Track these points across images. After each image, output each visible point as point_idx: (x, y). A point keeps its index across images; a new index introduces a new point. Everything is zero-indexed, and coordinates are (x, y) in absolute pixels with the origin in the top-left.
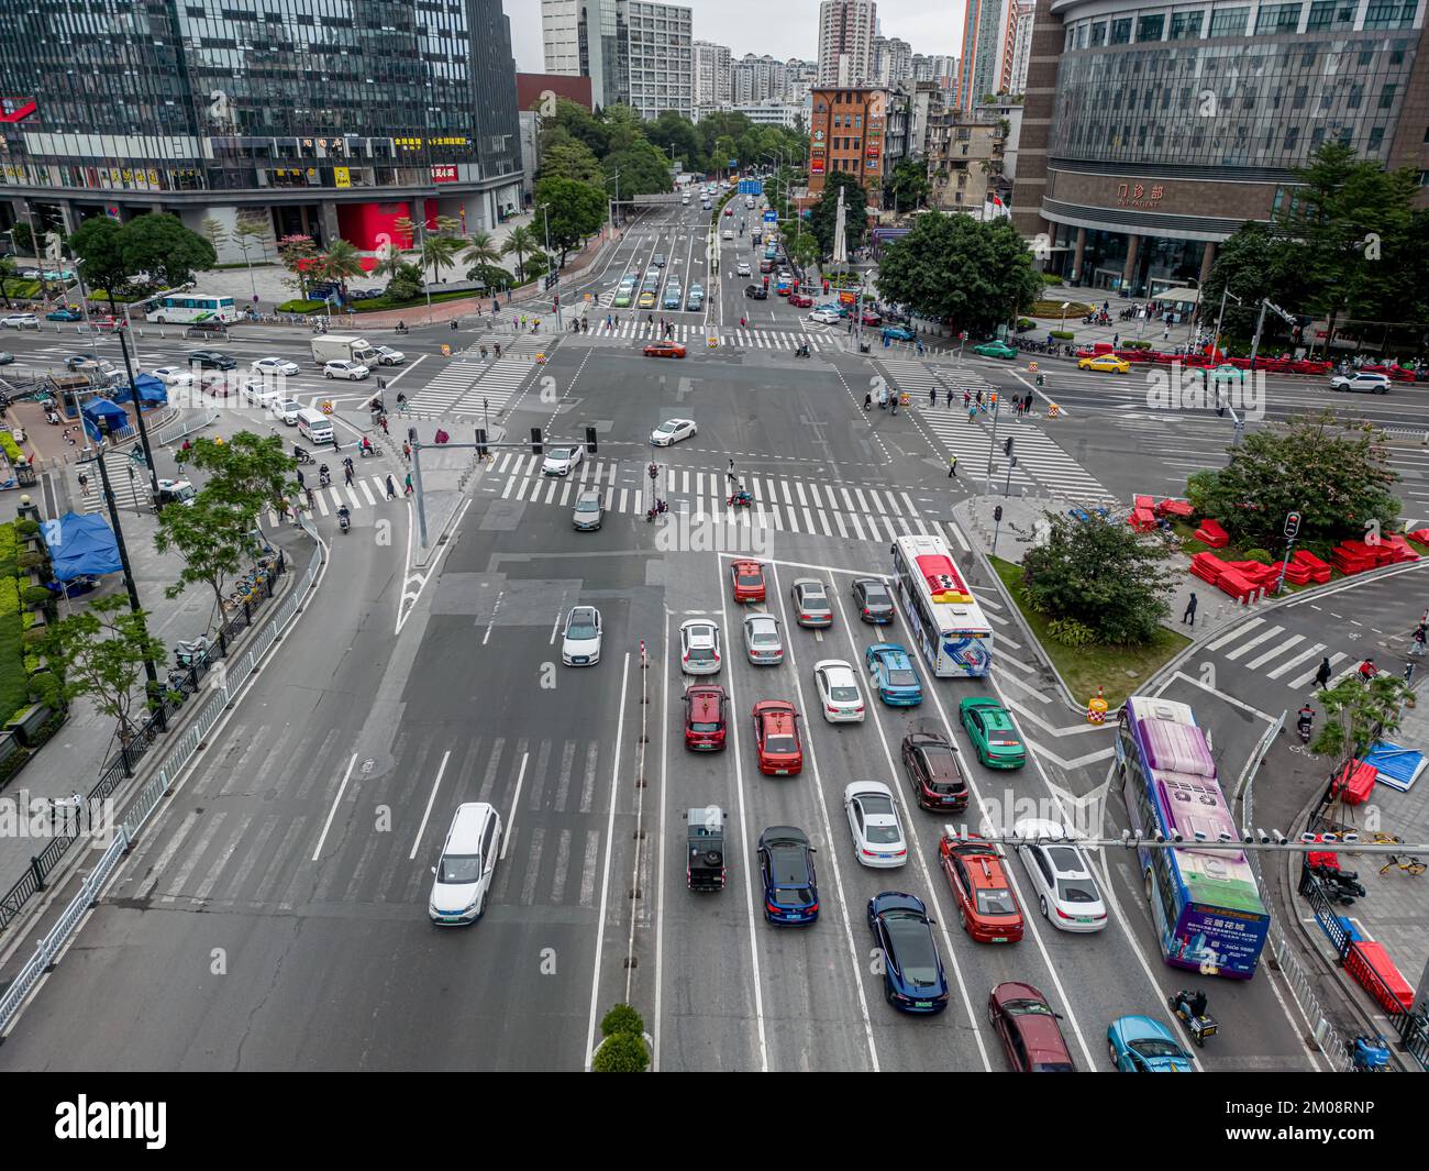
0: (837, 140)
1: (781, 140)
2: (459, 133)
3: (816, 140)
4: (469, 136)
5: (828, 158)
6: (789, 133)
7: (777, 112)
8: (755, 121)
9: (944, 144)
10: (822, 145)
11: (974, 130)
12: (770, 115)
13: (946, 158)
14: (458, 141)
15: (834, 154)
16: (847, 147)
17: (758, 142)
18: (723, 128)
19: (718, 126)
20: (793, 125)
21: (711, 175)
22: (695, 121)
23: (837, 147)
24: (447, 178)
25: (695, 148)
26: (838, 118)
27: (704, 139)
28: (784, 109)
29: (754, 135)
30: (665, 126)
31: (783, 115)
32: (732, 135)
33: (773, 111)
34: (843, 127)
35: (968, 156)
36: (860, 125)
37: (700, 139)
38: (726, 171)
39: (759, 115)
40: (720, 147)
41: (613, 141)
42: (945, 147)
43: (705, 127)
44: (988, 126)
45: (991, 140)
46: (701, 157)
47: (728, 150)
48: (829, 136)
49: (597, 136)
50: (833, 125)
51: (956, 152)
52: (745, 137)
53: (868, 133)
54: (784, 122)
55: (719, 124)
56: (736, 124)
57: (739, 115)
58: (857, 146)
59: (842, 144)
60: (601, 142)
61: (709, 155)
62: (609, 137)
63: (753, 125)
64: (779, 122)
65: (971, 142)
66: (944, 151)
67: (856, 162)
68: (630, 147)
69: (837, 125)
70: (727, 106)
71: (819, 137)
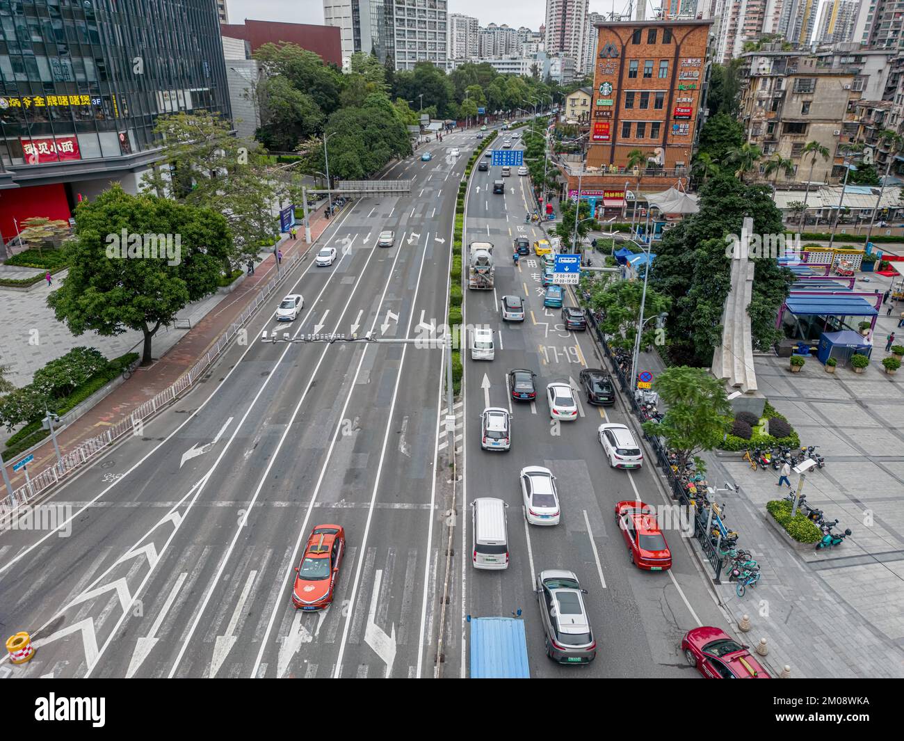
0: (631, 95)
1: (523, 87)
2: (80, 87)
3: (601, 96)
4: (95, 93)
5: (616, 120)
6: (528, 81)
7: (515, 64)
8: (500, 72)
9: (776, 101)
10: (609, 102)
11: (821, 81)
12: (510, 66)
13: (777, 118)
14: (75, 100)
15: (625, 115)
16: (644, 104)
17: (505, 90)
18: (473, 77)
19: (468, 76)
20: (530, 74)
21: (461, 122)
22: (448, 72)
23: (629, 105)
24: (62, 155)
25: (446, 95)
26: (634, 65)
27: (455, 89)
28: (521, 61)
29: (501, 84)
30: (418, 76)
31: (521, 67)
32: (480, 84)
33: (512, 64)
34: (640, 77)
35: (809, 116)
36: (665, 75)
37: (450, 88)
38: (474, 117)
39: (501, 66)
40: (470, 95)
41: (344, 95)
42: (777, 104)
43: (456, 77)
44: (843, 75)
45: (845, 95)
46: (452, 105)
47: (477, 99)
48: (619, 90)
49: (326, 88)
50: (626, 75)
51: (792, 110)
52: (493, 86)
53: (678, 86)
54: (521, 72)
55: (467, 74)
56: (484, 74)
57: (487, 66)
58: (659, 104)
59: (637, 101)
60: (332, 95)
61: (459, 102)
62: (342, 88)
63: (498, 75)
64: (517, 71)
65: (815, 98)
66: (774, 108)
67: (656, 126)
68: (363, 102)
69: (633, 74)
70: (476, 60)
71: (606, 92)
